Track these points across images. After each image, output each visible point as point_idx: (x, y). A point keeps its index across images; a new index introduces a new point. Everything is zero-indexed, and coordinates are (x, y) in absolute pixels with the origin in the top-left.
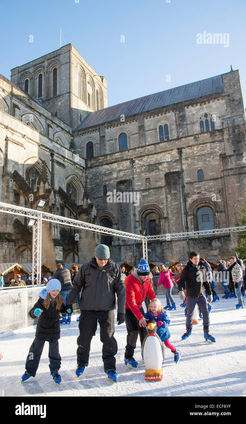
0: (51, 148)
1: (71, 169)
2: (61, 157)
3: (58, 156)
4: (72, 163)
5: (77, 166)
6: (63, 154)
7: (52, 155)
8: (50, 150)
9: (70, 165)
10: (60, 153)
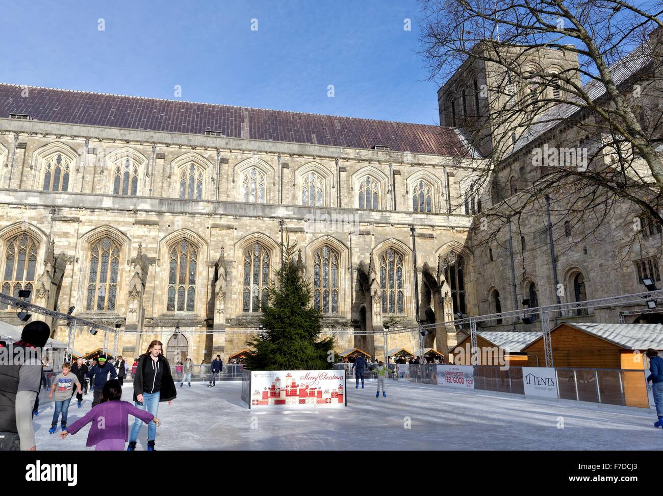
0: (411, 222)
1: (446, 236)
2: (428, 227)
3: (422, 227)
4: (448, 228)
5: (458, 229)
6: (430, 223)
7: (413, 230)
8: (409, 225)
9: (444, 232)
10: (426, 223)
